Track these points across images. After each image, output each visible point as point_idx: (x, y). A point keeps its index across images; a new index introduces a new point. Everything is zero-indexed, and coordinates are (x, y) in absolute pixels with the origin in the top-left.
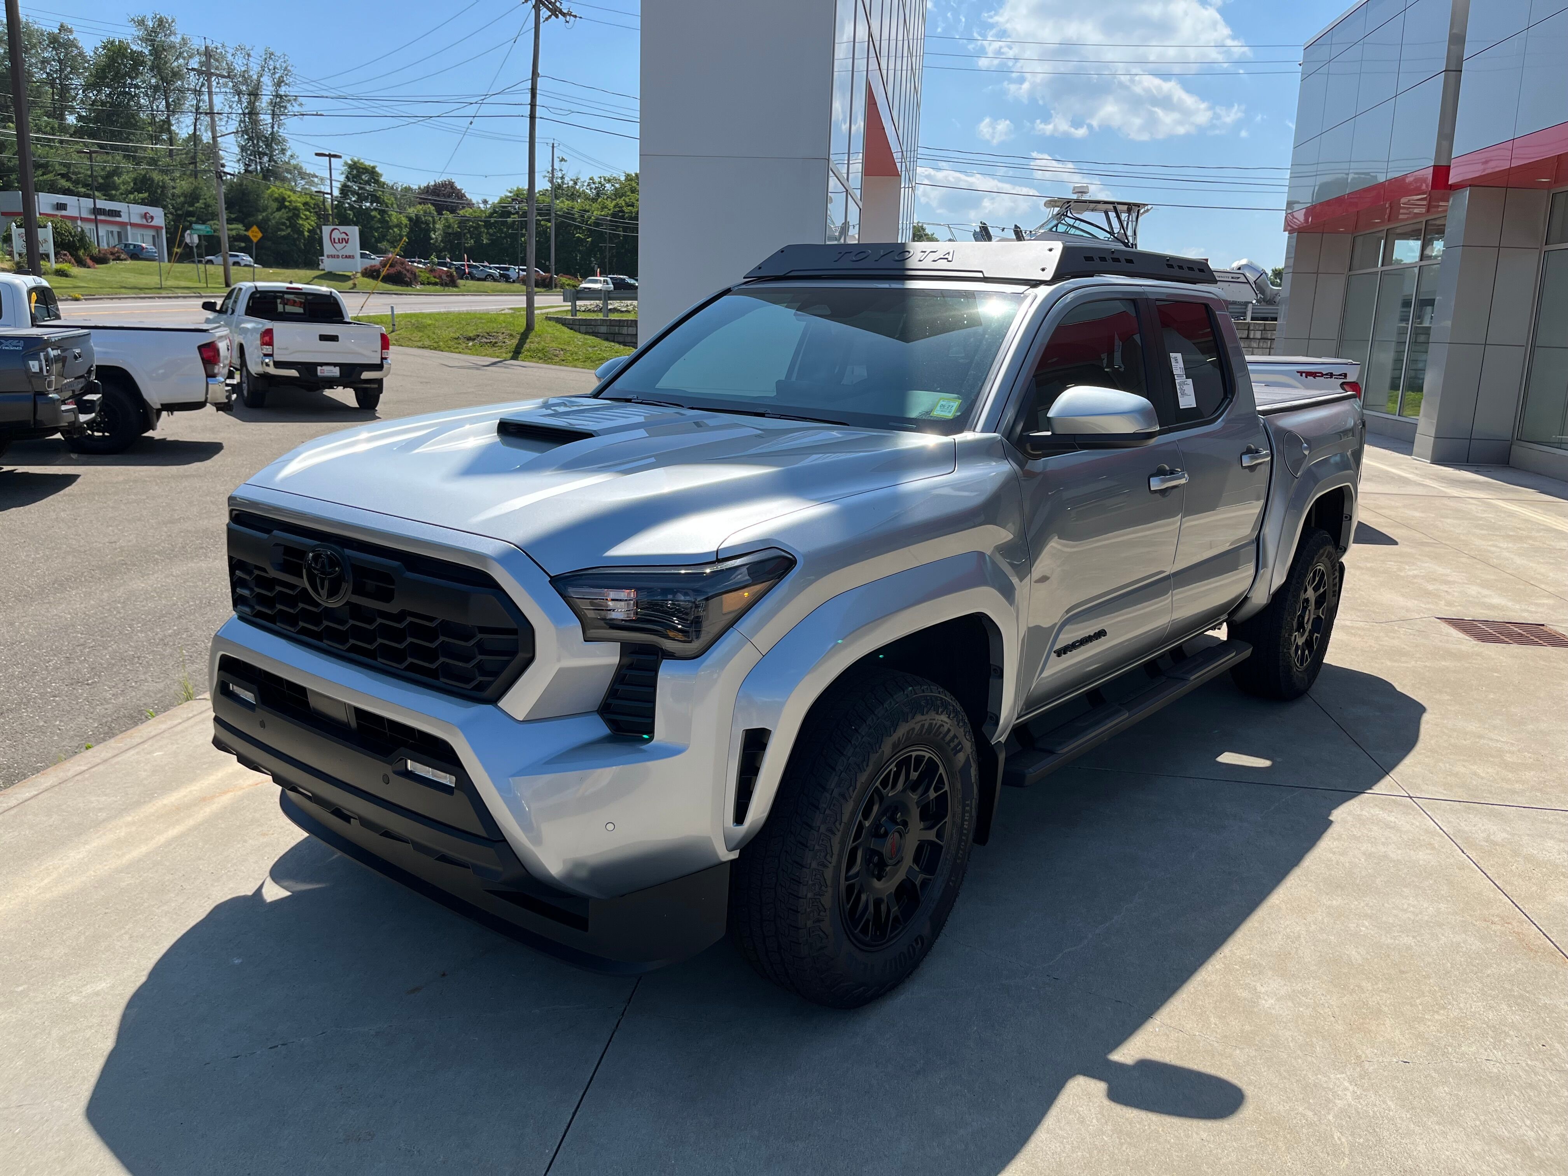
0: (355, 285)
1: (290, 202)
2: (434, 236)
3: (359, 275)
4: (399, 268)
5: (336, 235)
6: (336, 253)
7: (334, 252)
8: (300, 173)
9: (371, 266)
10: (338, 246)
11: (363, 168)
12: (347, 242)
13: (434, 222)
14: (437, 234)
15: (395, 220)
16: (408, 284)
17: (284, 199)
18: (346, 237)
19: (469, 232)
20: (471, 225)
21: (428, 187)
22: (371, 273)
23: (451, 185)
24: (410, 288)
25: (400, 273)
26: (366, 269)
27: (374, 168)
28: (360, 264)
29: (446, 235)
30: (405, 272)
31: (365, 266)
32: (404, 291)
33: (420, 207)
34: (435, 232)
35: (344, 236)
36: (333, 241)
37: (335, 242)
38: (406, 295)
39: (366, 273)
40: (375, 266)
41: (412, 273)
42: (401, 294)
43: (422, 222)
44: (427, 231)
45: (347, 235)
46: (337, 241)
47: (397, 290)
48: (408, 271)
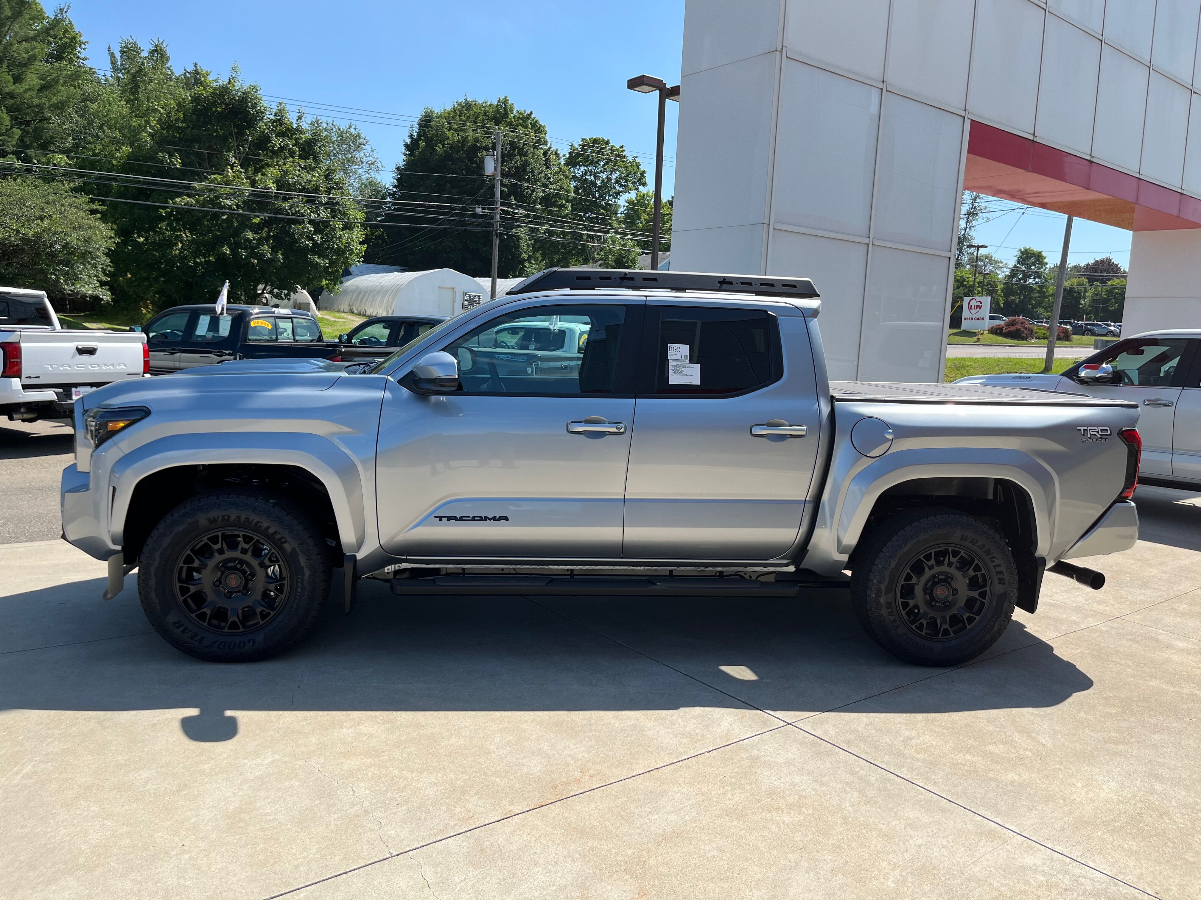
0: (979, 339)
1: (968, 282)
2: (1083, 302)
3: (986, 332)
4: (1019, 327)
5: (973, 303)
6: (971, 316)
7: (970, 316)
8: (990, 260)
9: (997, 326)
10: (973, 311)
11: (1032, 254)
12: (980, 308)
13: (1085, 291)
14: (1086, 300)
15: (1051, 291)
16: (1025, 339)
17: (964, 280)
18: (980, 305)
19: (1115, 298)
20: (1116, 292)
21: (1088, 265)
22: (996, 331)
23: (1109, 260)
24: (1025, 342)
25: (1019, 330)
26: (992, 328)
27: (1040, 252)
28: (988, 324)
29: (1094, 301)
30: (1023, 329)
31: (991, 326)
32: (1018, 344)
33: (1075, 280)
34: (1085, 298)
35: (979, 304)
36: (970, 308)
37: (971, 309)
38: (1018, 346)
39: (992, 331)
40: (1000, 325)
41: (1029, 330)
42: (1014, 346)
43: (1075, 292)
44: (1077, 300)
45: (981, 303)
46: (973, 307)
47: (1011, 343)
48: (1026, 328)
